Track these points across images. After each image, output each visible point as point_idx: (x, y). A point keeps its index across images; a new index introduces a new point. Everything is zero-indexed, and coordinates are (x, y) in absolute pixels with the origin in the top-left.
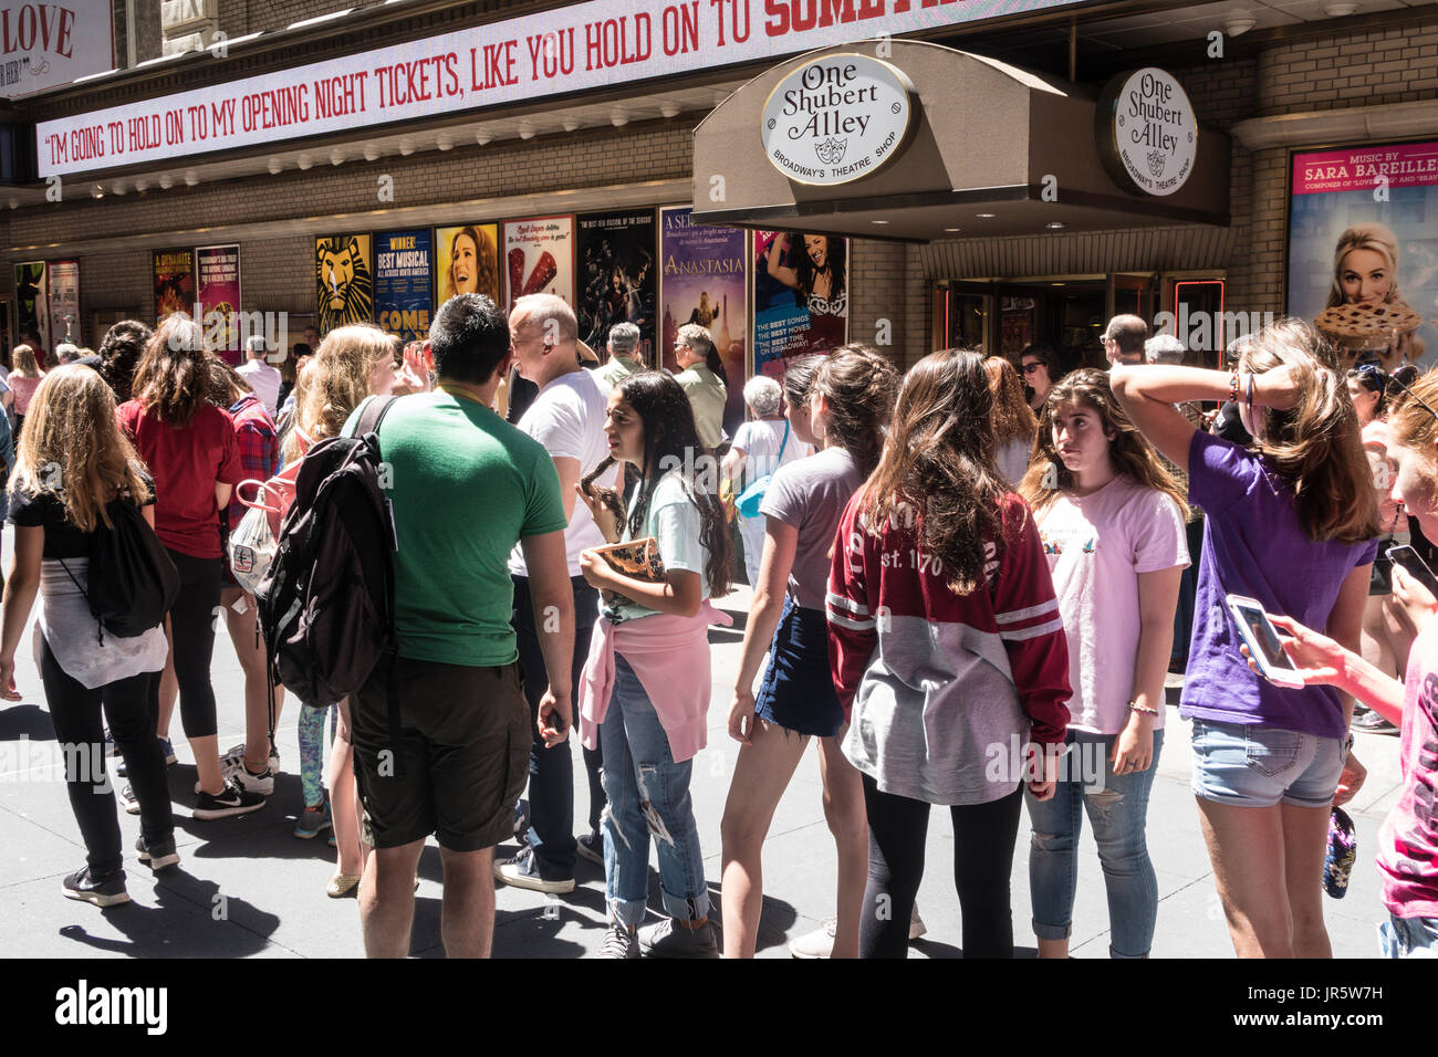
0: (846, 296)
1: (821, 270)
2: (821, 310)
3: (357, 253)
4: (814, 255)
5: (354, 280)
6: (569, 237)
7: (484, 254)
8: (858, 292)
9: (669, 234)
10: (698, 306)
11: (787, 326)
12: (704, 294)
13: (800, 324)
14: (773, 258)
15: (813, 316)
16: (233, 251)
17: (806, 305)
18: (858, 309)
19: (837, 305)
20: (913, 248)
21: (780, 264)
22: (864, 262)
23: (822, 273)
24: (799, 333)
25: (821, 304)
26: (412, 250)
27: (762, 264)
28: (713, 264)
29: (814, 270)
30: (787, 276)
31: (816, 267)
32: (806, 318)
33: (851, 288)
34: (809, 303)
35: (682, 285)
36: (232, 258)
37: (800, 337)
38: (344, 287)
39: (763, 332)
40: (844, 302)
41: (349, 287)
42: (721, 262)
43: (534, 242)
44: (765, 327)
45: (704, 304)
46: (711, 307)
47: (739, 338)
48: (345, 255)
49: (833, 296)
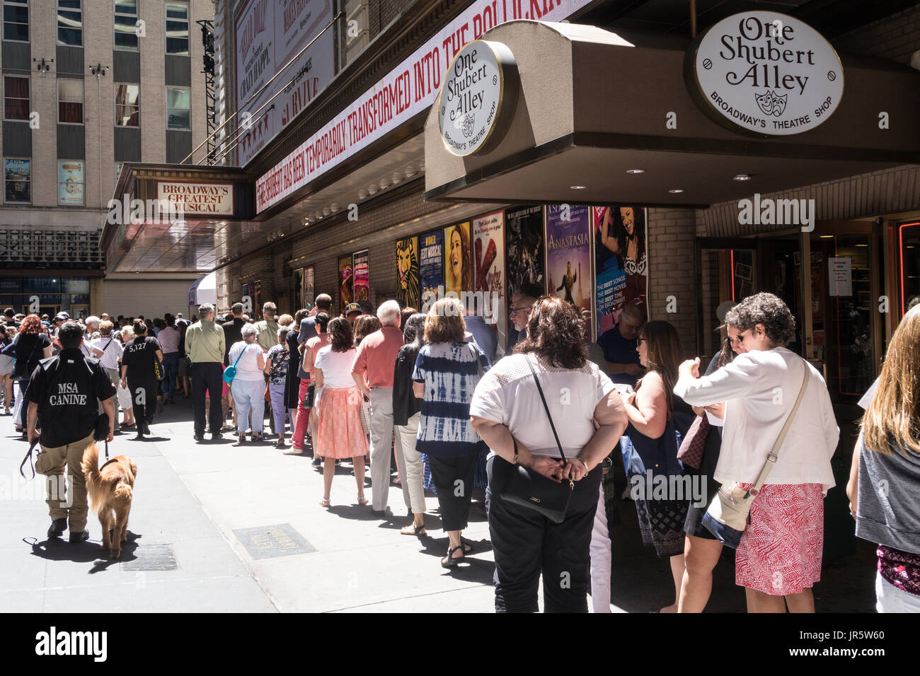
0: (646, 257)
1: (631, 238)
2: (632, 271)
3: (412, 250)
4: (627, 225)
5: (411, 268)
6: (502, 227)
7: (464, 244)
8: (653, 253)
9: (550, 218)
10: (565, 273)
11: (613, 286)
12: (569, 263)
13: (620, 283)
14: (604, 229)
15: (627, 275)
16: (365, 254)
17: (624, 268)
18: (653, 267)
19: (641, 265)
20: (700, 213)
21: (608, 235)
22: (656, 228)
23: (632, 240)
24: (619, 291)
25: (632, 266)
26: (435, 245)
27: (599, 235)
28: (573, 238)
29: (627, 238)
30: (611, 243)
31: (628, 235)
32: (623, 278)
33: (649, 250)
34: (626, 265)
35: (557, 257)
36: (366, 258)
37: (620, 294)
38: (407, 274)
39: (600, 291)
40: (645, 263)
41: (409, 273)
42: (577, 237)
43: (486, 233)
44: (601, 288)
45: (569, 271)
46: (573, 273)
47: (588, 298)
48: (407, 252)
49: (639, 260)
